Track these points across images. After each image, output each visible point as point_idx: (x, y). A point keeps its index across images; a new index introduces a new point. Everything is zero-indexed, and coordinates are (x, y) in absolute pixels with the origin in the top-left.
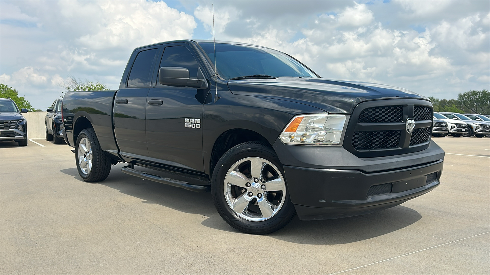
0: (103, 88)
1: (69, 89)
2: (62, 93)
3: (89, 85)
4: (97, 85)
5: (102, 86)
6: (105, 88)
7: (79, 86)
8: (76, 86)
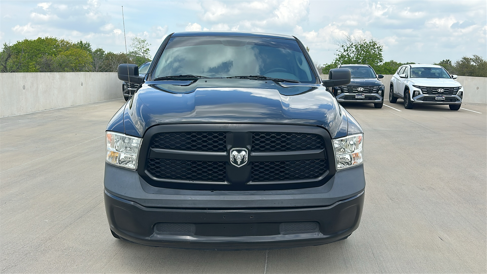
0: (375, 45)
1: (343, 47)
2: (337, 50)
3: (362, 43)
4: (370, 43)
5: (375, 43)
6: (378, 44)
7: (353, 44)
8: (349, 44)
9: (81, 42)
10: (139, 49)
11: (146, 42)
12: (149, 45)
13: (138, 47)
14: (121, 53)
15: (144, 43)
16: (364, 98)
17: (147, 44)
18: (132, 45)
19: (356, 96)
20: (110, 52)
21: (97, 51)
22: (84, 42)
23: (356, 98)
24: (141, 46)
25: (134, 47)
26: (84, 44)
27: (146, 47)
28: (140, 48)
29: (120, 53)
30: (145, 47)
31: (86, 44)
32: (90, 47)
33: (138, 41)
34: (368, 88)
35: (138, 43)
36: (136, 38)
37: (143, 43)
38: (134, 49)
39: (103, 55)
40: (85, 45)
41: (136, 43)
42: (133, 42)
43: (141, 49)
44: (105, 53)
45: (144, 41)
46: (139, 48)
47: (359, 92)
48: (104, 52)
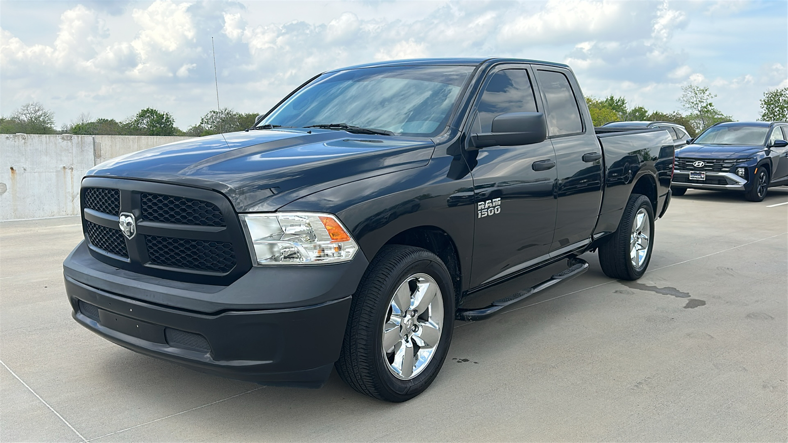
9: (612, 98)
10: (692, 105)
11: (707, 93)
12: (713, 96)
13: (691, 101)
14: (674, 112)
15: (704, 93)
16: (705, 179)
17: (710, 96)
18: (681, 98)
19: (690, 176)
20: (657, 113)
21: (635, 111)
22: (616, 98)
23: (690, 178)
24: (698, 100)
25: (685, 102)
26: (616, 100)
27: (707, 101)
28: (695, 103)
29: (672, 113)
30: (704, 101)
31: (619, 100)
32: (624, 105)
33: (693, 91)
34: (714, 162)
35: (693, 95)
36: (691, 87)
37: (702, 93)
38: (684, 105)
39: (645, 117)
40: (617, 103)
41: (690, 94)
42: (684, 93)
43: (697, 104)
44: (647, 114)
45: (704, 91)
46: (693, 103)
47: (695, 169)
48: (646, 112)
